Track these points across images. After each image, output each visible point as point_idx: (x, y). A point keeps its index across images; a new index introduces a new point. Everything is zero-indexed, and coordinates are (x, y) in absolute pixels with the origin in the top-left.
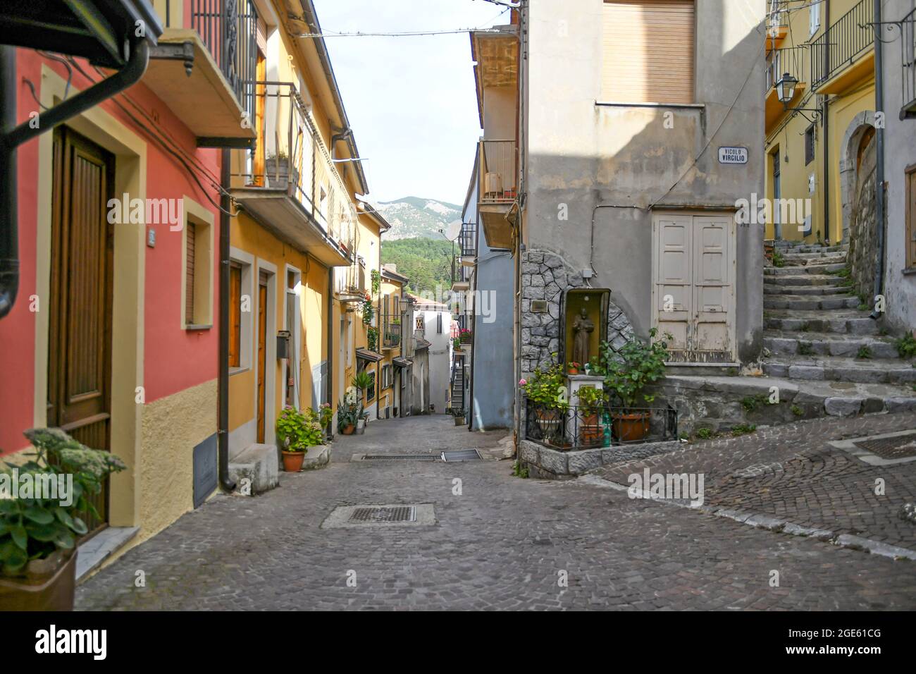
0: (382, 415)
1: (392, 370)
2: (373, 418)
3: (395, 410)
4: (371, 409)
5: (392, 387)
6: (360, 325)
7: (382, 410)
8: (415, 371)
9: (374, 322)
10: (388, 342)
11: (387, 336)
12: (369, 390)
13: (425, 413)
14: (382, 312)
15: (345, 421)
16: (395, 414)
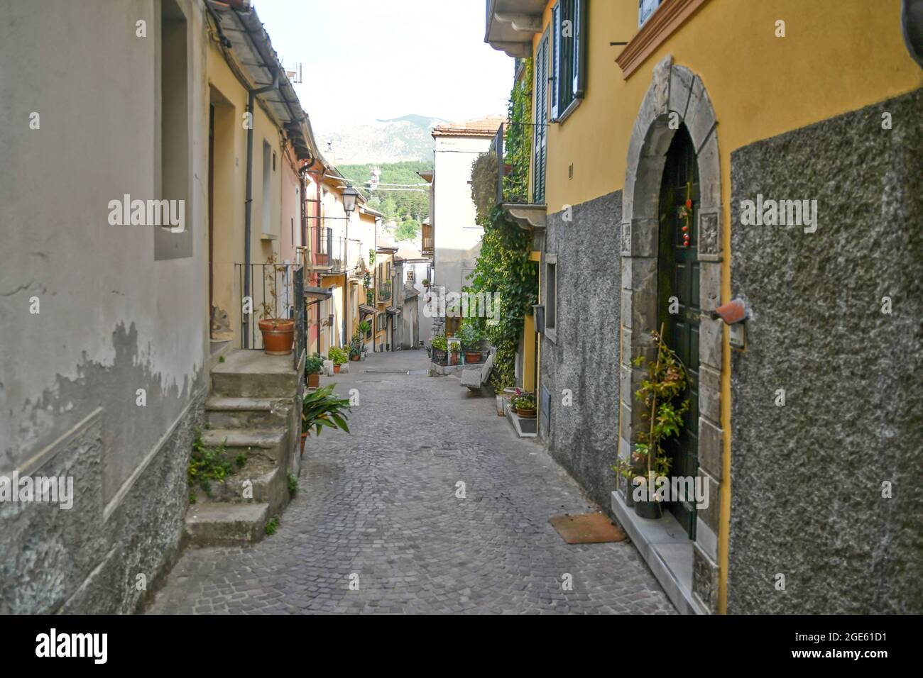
0: (378, 349)
1: (385, 316)
2: (370, 351)
3: (388, 346)
4: (369, 345)
5: (386, 329)
6: (361, 290)
7: (378, 346)
8: (405, 315)
9: (371, 286)
10: (382, 298)
11: (381, 293)
12: (368, 333)
13: (414, 348)
14: (377, 276)
15: (354, 353)
16: (388, 349)
